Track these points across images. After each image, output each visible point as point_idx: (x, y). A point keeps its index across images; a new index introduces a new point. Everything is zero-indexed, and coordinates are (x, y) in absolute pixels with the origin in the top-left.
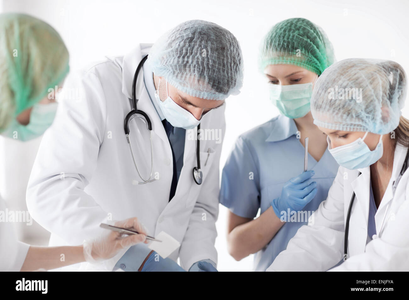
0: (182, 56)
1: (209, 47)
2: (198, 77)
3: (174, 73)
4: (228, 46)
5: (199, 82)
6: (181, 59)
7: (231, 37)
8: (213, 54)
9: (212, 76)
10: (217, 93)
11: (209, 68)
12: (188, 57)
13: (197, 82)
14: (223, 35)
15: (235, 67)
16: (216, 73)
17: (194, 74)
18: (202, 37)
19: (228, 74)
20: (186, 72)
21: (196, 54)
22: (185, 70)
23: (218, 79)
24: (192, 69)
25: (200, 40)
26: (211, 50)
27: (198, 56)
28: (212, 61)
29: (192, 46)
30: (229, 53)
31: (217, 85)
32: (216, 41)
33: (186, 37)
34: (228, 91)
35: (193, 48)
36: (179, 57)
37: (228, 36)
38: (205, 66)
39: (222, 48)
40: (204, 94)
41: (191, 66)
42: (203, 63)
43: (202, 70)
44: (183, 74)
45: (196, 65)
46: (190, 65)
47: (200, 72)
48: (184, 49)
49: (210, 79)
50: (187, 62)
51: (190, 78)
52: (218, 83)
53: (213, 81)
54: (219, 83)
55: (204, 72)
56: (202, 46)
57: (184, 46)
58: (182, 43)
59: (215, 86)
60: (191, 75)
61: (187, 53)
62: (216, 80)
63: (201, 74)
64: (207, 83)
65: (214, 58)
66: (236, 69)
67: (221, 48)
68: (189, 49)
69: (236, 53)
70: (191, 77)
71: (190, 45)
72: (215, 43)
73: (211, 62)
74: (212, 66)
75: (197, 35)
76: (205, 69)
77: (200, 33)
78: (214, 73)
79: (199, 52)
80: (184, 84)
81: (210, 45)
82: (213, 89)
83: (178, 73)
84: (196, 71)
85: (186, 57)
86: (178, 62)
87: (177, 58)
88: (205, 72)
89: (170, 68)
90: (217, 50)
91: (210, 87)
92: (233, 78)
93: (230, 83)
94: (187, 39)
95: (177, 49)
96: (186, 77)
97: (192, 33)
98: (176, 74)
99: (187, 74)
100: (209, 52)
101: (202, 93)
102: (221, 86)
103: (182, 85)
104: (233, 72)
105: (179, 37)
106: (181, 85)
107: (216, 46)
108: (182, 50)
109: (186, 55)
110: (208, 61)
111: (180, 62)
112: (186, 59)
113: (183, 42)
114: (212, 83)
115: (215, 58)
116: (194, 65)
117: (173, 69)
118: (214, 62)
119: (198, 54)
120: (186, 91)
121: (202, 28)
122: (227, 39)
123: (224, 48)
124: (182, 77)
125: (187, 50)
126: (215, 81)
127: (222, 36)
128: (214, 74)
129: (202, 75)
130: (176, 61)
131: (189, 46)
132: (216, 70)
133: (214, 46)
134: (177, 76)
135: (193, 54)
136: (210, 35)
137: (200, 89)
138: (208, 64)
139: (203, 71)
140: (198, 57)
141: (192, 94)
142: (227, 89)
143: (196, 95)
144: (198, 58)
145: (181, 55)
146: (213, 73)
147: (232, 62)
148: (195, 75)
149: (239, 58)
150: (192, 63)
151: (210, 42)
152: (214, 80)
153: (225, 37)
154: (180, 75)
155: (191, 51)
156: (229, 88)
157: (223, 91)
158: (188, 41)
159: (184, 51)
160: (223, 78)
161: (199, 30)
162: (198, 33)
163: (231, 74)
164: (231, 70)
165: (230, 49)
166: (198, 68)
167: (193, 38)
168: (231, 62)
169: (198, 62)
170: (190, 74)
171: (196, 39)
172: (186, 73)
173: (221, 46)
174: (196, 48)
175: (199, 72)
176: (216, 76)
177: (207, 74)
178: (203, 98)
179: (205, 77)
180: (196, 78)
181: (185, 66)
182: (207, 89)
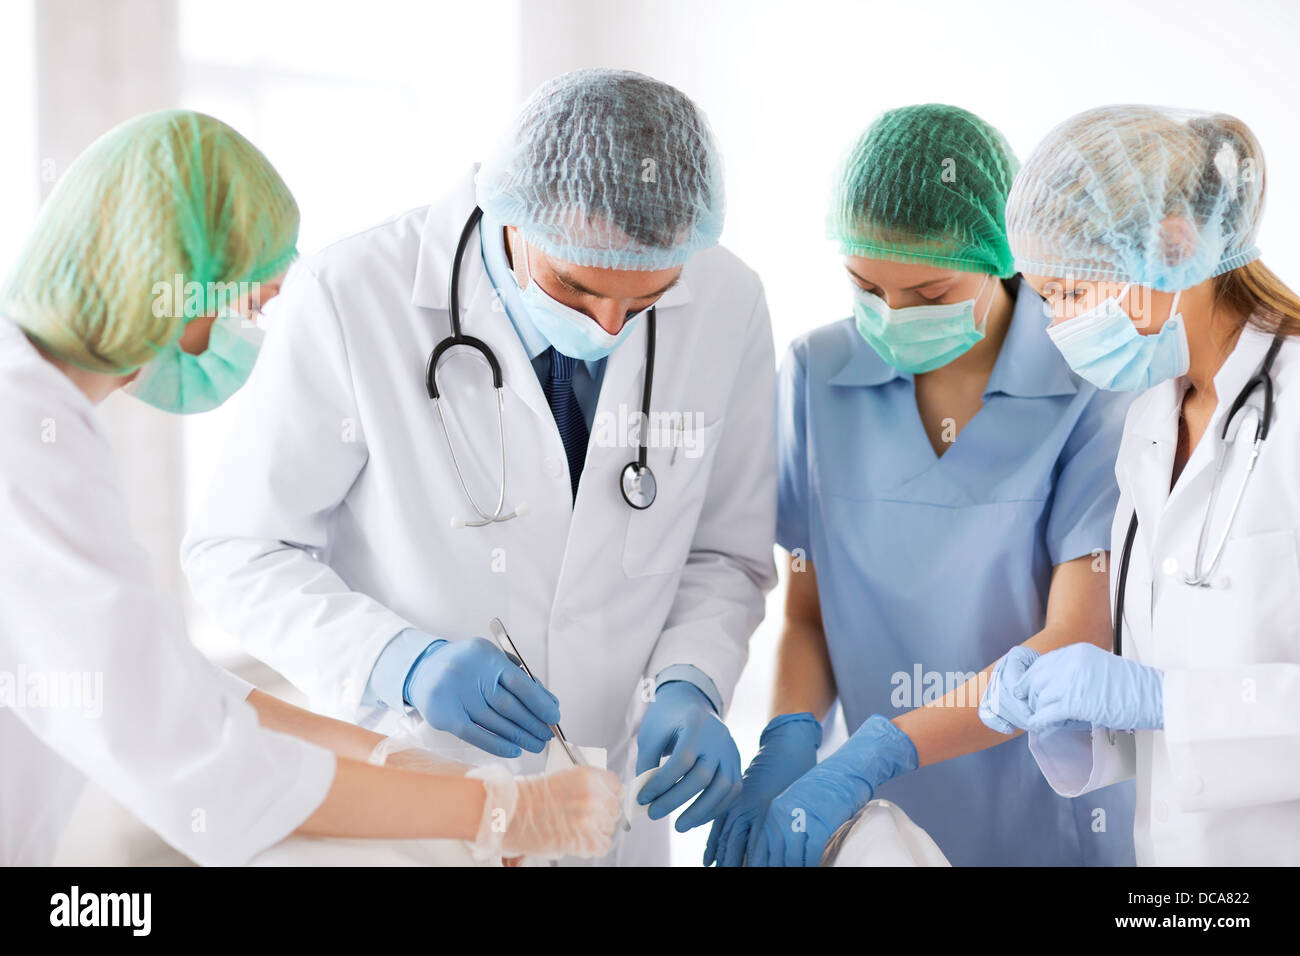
0: (543, 164)
1: (611, 130)
2: (587, 210)
3: (530, 208)
4: (663, 122)
5: (590, 222)
6: (541, 171)
7: (672, 103)
8: (621, 147)
9: (623, 203)
10: (643, 248)
11: (611, 185)
12: (559, 163)
13: (587, 224)
14: (648, 98)
15: (686, 177)
16: (633, 197)
17: (577, 204)
18: (591, 108)
19: (665, 194)
20: (558, 201)
21: (578, 152)
22: (556, 197)
23: (640, 211)
24: (571, 192)
25: (585, 115)
26: (616, 139)
27: (581, 157)
28: (619, 165)
29: (567, 135)
30: (666, 141)
31: (638, 225)
32: (628, 115)
33: (552, 114)
34: (671, 241)
35: (569, 138)
36: (536, 166)
37: (663, 99)
38: (602, 180)
39: (644, 131)
40: (611, 255)
41: (569, 186)
42: (595, 174)
43: (596, 191)
44: (550, 208)
45: (580, 182)
46: (565, 183)
47: (591, 198)
48: (548, 143)
49: (617, 213)
50: (558, 175)
51: (567, 216)
52: (642, 222)
53: (626, 218)
54: (643, 220)
55: (602, 197)
56: (592, 130)
57: (547, 136)
58: (543, 129)
59: (635, 229)
60: (569, 208)
61: (555, 153)
62: (636, 215)
63: (595, 203)
64: (612, 223)
65: (623, 159)
66: (691, 182)
67: (641, 131)
68: (559, 141)
69: (688, 140)
70: (571, 212)
71: (560, 131)
72: (624, 119)
73: (616, 170)
74: (622, 177)
75: (577, 105)
76: (602, 188)
77: (586, 98)
78: (628, 197)
79: (584, 146)
80: (558, 237)
81: (612, 125)
82: (630, 238)
83: (540, 207)
84: (580, 197)
85: (554, 163)
86: (535, 177)
87: (531, 169)
88: (604, 196)
89: (520, 198)
90: (630, 136)
91: (621, 232)
92: (683, 206)
93: (675, 218)
94: (554, 117)
95: (531, 146)
96: (558, 215)
97: (565, 102)
98: (534, 211)
99: (560, 207)
100: (611, 144)
101: (606, 254)
102: (650, 228)
103: (554, 238)
104: (681, 191)
105: (537, 116)
106: (551, 239)
107: (627, 128)
108: (543, 147)
109: (554, 158)
110: (609, 166)
111: (540, 180)
112: (553, 169)
113: (543, 127)
114: (624, 223)
115: (627, 156)
116: (573, 182)
117: (525, 197)
118: (624, 167)
119: (583, 153)
120: (566, 254)
121: (591, 87)
122: (659, 108)
123: (651, 131)
124: (548, 216)
125: (555, 145)
126: (634, 217)
127: (646, 102)
128: (627, 200)
129: (598, 205)
130: (531, 178)
131: (560, 133)
132: (632, 187)
133: (622, 127)
134: (537, 215)
135: (570, 153)
136: (611, 101)
137: (598, 245)
138: (609, 176)
139: (597, 194)
140: (583, 159)
141: (582, 260)
142: (669, 234)
143: (591, 261)
144: (583, 163)
145: (542, 160)
146: (624, 197)
147: (677, 163)
148: (579, 207)
149: (699, 154)
150: (569, 176)
151: (612, 120)
152: (630, 215)
153: (653, 102)
154: (543, 212)
155: (564, 147)
156: (673, 231)
157: (658, 241)
158: (556, 122)
159: (548, 149)
160: (653, 207)
161: (584, 92)
162: (581, 100)
163: (676, 194)
164: (675, 184)
165: (668, 130)
166: (584, 187)
167: (569, 114)
168: (674, 163)
169: (582, 173)
170: (567, 205)
171: (576, 115)
172: (557, 205)
173: (642, 126)
174: (577, 137)
175: (588, 197)
176: (632, 203)
177: (608, 200)
178: (611, 268)
179: (604, 208)
180: (583, 215)
181: (554, 185)
182: (614, 240)
